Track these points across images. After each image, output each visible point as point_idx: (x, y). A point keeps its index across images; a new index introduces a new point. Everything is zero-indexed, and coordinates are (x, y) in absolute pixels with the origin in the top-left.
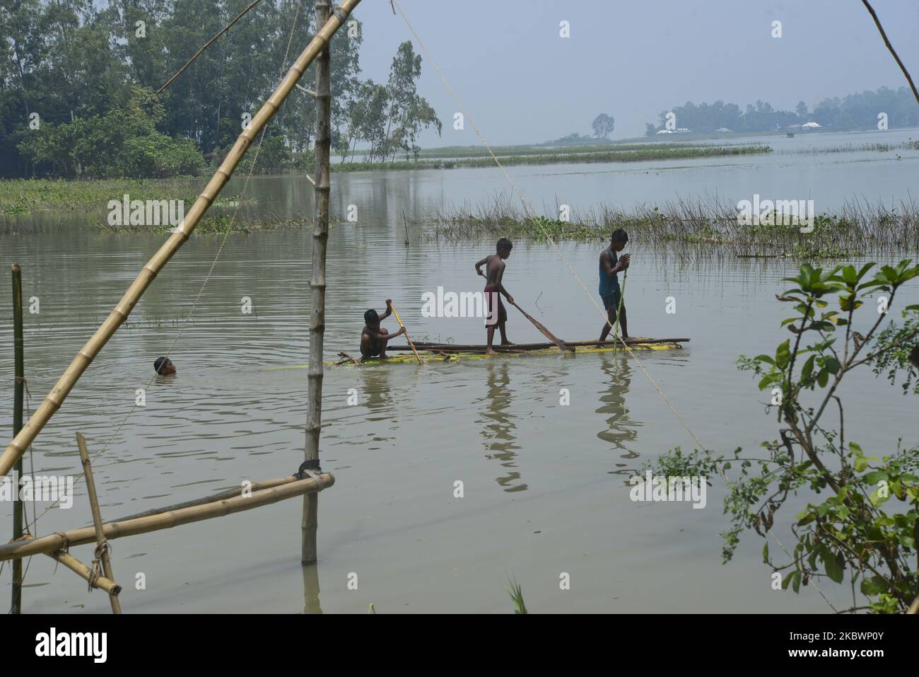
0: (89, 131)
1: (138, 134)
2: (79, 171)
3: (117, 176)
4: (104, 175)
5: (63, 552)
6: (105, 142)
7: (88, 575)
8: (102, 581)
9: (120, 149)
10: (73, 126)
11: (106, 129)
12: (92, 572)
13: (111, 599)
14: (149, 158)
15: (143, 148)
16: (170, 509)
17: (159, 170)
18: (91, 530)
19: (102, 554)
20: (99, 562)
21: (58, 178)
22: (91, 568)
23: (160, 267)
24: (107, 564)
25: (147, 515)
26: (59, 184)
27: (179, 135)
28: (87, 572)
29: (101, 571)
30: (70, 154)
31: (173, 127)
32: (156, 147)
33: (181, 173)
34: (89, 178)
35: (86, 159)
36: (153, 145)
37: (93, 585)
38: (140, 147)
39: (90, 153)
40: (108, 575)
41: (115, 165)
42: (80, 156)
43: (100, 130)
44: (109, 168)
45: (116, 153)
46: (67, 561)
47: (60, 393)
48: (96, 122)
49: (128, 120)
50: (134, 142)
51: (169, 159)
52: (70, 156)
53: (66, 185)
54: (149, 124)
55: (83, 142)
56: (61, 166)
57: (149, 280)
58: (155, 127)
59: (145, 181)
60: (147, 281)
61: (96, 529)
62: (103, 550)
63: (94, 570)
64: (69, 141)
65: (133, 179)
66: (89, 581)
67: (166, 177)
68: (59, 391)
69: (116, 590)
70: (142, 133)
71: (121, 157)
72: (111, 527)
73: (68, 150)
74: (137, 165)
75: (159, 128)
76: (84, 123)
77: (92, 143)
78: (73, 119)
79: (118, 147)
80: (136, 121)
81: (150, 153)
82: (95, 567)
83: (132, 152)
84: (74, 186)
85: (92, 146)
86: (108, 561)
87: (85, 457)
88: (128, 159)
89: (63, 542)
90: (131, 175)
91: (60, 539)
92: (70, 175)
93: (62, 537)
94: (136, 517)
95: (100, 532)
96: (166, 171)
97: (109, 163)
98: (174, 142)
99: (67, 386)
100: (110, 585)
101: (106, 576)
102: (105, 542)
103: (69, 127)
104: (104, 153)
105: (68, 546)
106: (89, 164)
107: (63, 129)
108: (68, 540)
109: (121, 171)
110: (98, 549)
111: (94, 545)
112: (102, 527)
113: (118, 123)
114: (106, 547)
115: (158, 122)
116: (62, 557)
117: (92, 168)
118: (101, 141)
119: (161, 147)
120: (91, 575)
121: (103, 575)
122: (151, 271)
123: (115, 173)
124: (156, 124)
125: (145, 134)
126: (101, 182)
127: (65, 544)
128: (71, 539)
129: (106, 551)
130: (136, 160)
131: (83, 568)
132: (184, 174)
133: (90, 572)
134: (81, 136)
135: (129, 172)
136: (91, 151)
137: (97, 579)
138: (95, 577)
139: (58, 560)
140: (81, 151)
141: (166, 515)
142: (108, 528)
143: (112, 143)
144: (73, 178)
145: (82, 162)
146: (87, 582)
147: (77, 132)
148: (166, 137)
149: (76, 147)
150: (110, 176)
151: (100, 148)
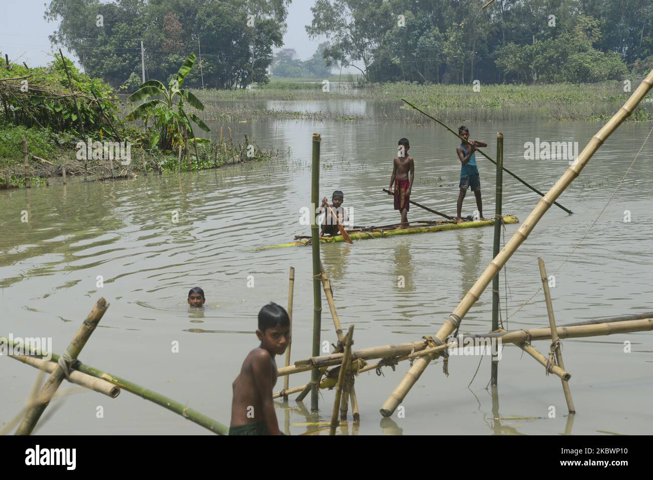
0: (544, 50)
1: (580, 51)
2: (535, 78)
3: (562, 81)
4: (552, 81)
5: (527, 344)
6: (555, 57)
7: (546, 363)
8: (556, 368)
9: (565, 62)
10: (533, 46)
11: (556, 48)
12: (548, 361)
13: (563, 383)
14: (586, 68)
15: (582, 61)
16: (606, 321)
17: (592, 77)
18: (548, 331)
19: (556, 348)
20: (553, 354)
21: (520, 84)
22: (548, 358)
23: (606, 137)
24: (559, 357)
25: (589, 324)
26: (521, 88)
27: (610, 51)
28: (545, 361)
29: (555, 361)
30: (530, 66)
31: (604, 46)
32: (591, 60)
33: (609, 79)
34: (542, 83)
35: (540, 70)
36: (590, 58)
37: (550, 371)
38: (579, 60)
39: (543, 65)
40: (561, 364)
41: (561, 73)
42: (537, 68)
43: (553, 48)
44: (556, 76)
45: (562, 65)
46: (530, 351)
47: (527, 228)
48: (550, 43)
49: (573, 41)
50: (576, 56)
51: (601, 68)
52: (529, 68)
53: (525, 88)
54: (588, 44)
55: (539, 58)
56: (523, 75)
57: (597, 146)
58: (592, 46)
59: (582, 85)
60: (595, 147)
61: (551, 330)
62: (557, 346)
63: (550, 360)
64: (530, 57)
65: (573, 83)
66: (547, 368)
67: (597, 82)
68: (526, 226)
69: (567, 377)
70: (582, 50)
71: (566, 68)
72: (561, 329)
73: (529, 63)
74: (577, 73)
75: (595, 46)
76: (542, 44)
77: (546, 58)
78: (534, 42)
79: (564, 60)
80: (579, 41)
81: (587, 65)
82: (551, 358)
83: (574, 64)
84: (531, 89)
85: (545, 60)
86: (560, 354)
87: (545, 276)
88: (571, 69)
89: (527, 337)
90: (573, 81)
91: (525, 334)
92: (529, 81)
93: (526, 333)
94: (580, 324)
95: (555, 333)
96: (598, 77)
97: (556, 72)
98: (606, 56)
99: (533, 223)
100: (563, 373)
101: (559, 366)
102: (558, 340)
103: (531, 47)
104: (553, 65)
105: (530, 340)
106: (542, 74)
107: (527, 49)
108: (530, 336)
109: (565, 78)
110: (553, 345)
111: (550, 342)
112: (556, 329)
113: (565, 43)
114: (558, 344)
115: (595, 41)
116: (526, 347)
117: (544, 76)
118: (552, 57)
119: (596, 60)
120: (548, 364)
121: (557, 364)
122: (600, 140)
123: (560, 79)
124: (593, 43)
125: (585, 50)
126: (550, 86)
127: (528, 338)
128: (532, 335)
129: (559, 346)
130: (576, 70)
131: (541, 357)
132: (611, 79)
133: (547, 361)
134: (538, 53)
135: (570, 78)
136: (545, 64)
137: (553, 367)
138: (551, 365)
139: (524, 349)
140: (538, 64)
141: (604, 326)
142: (560, 330)
143: (560, 58)
144: (530, 83)
145: (537, 72)
146: (545, 368)
147: (536, 51)
148: (600, 52)
149: (534, 62)
150: (556, 81)
151: (551, 62)
